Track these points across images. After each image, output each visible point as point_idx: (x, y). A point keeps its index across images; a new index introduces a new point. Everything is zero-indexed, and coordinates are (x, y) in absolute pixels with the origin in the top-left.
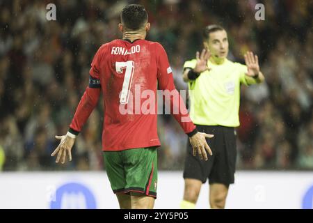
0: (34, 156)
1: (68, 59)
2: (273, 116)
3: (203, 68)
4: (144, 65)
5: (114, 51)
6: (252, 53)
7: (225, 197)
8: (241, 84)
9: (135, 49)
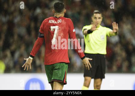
0: (18, 66)
1: (33, 25)
2: (121, 49)
3: (94, 29)
4: (63, 28)
5: (50, 22)
6: (115, 23)
7: (101, 84)
8: (107, 36)
9: (59, 21)
